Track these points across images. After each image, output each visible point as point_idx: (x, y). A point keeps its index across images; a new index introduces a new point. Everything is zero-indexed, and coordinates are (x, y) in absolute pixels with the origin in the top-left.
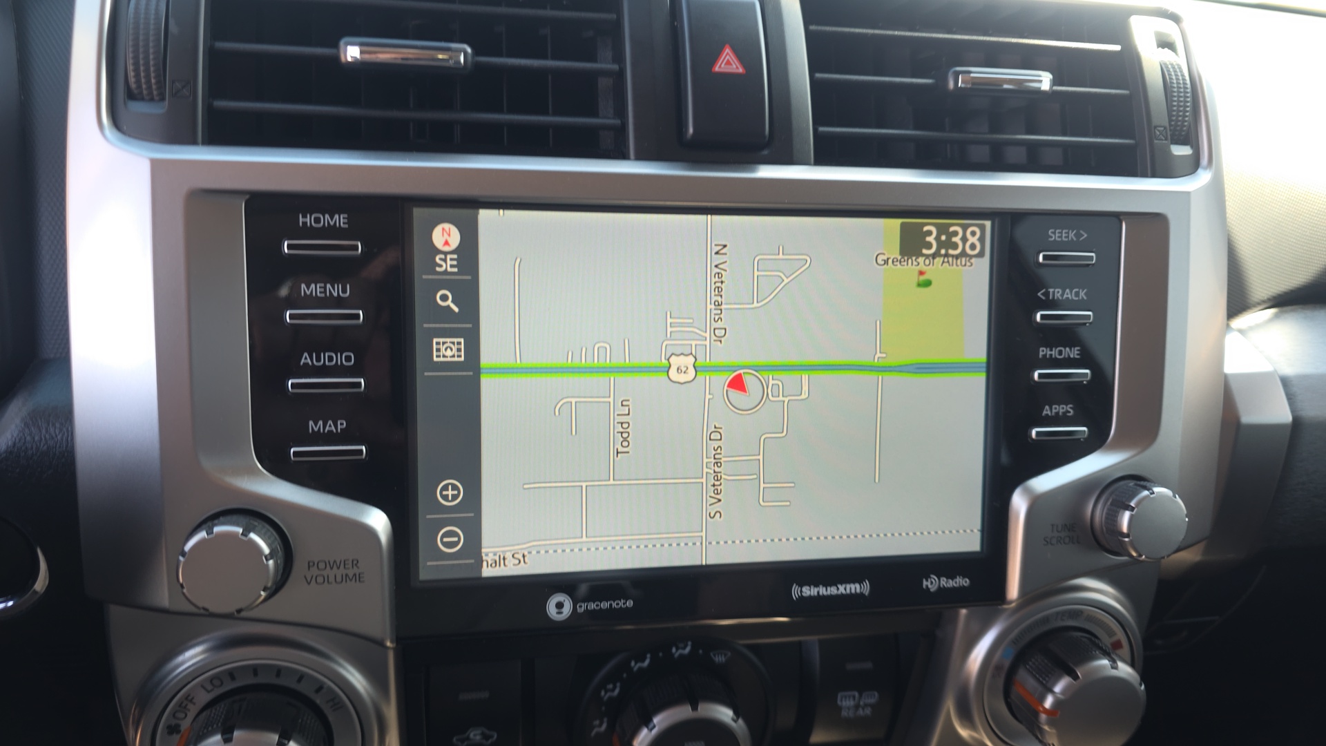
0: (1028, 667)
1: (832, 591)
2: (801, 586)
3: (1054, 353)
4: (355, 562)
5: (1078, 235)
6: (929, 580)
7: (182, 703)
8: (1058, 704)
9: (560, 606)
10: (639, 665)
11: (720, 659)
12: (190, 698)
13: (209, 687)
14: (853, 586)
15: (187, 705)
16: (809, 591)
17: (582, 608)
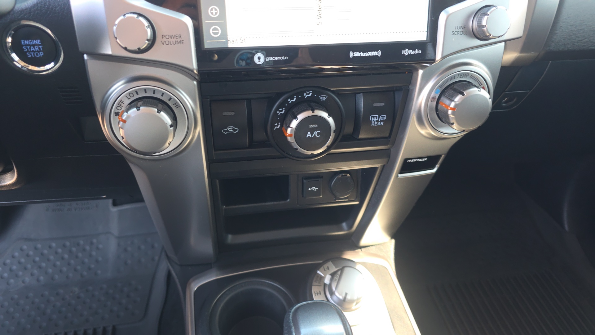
0: (445, 95)
1: (366, 54)
2: (354, 52)
4: (180, 36)
6: (405, 51)
7: (119, 103)
8: (456, 105)
9: (259, 58)
10: (292, 101)
11: (323, 99)
12: (122, 101)
13: (129, 97)
14: (374, 52)
15: (121, 104)
16: (357, 54)
17: (268, 59)
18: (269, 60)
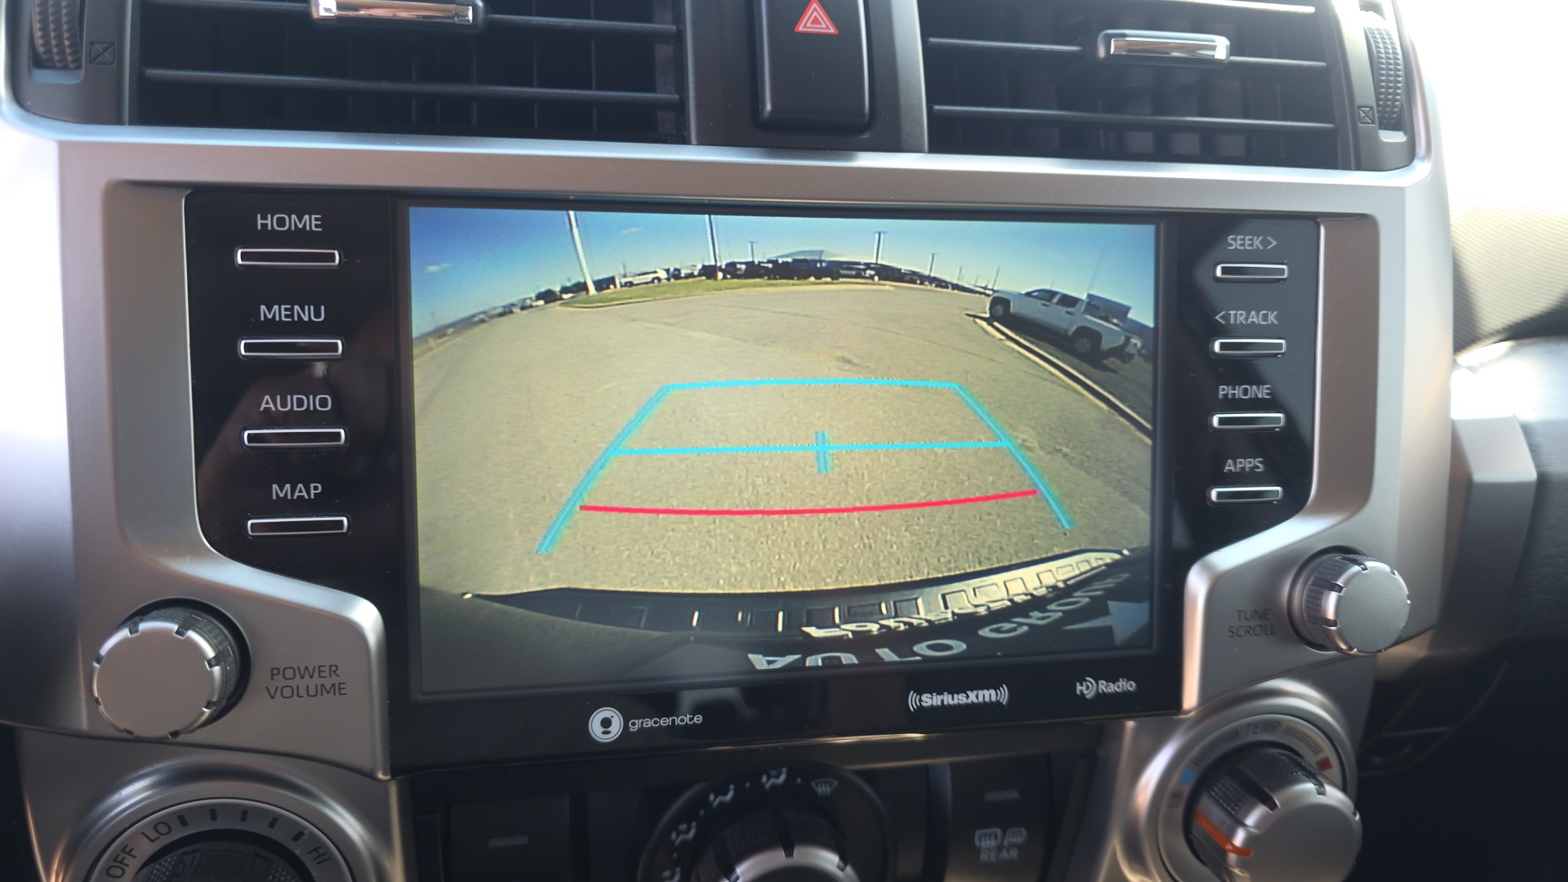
0: (1212, 793)
1: (960, 699)
2: (920, 694)
3: (1238, 392)
4: (334, 668)
5: (1265, 243)
6: (1084, 683)
7: (118, 855)
8: (1250, 840)
9: (606, 723)
10: (720, 798)
11: (823, 789)
12: (127, 850)
13: (153, 835)
14: (986, 692)
15: (124, 858)
16: (930, 700)
17: (636, 725)
18: (641, 729)
